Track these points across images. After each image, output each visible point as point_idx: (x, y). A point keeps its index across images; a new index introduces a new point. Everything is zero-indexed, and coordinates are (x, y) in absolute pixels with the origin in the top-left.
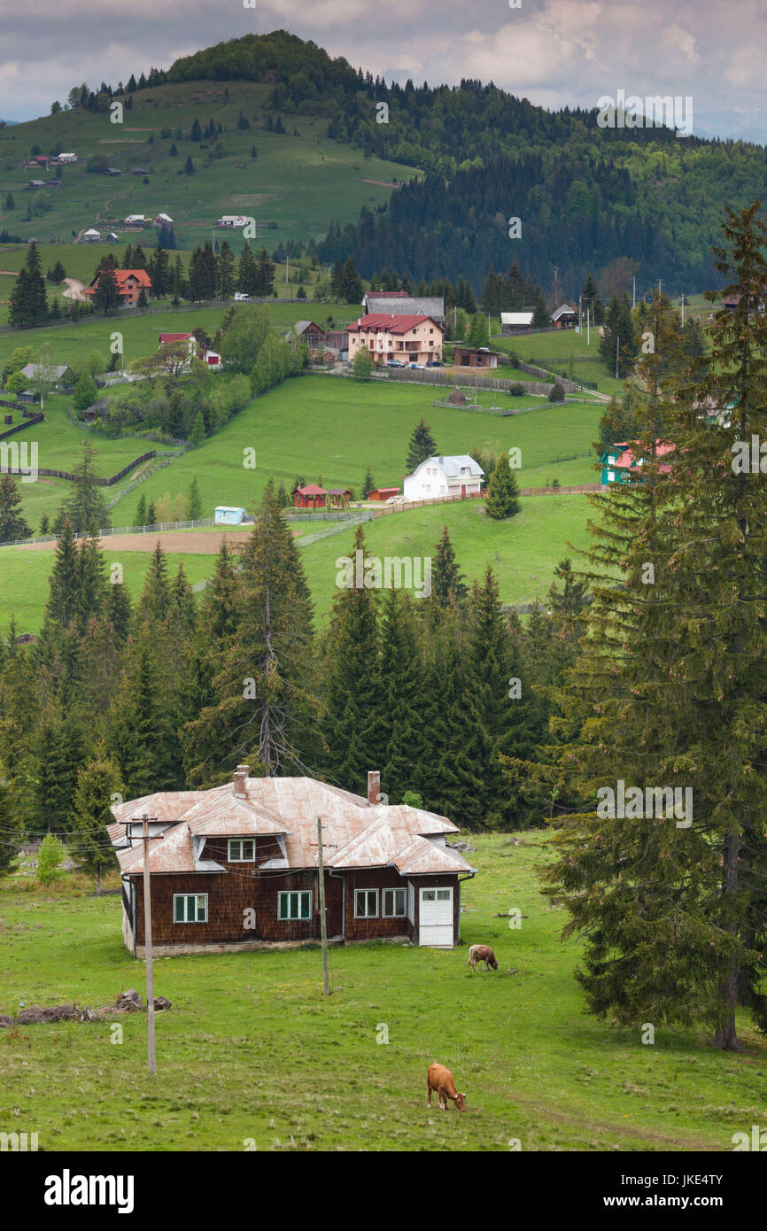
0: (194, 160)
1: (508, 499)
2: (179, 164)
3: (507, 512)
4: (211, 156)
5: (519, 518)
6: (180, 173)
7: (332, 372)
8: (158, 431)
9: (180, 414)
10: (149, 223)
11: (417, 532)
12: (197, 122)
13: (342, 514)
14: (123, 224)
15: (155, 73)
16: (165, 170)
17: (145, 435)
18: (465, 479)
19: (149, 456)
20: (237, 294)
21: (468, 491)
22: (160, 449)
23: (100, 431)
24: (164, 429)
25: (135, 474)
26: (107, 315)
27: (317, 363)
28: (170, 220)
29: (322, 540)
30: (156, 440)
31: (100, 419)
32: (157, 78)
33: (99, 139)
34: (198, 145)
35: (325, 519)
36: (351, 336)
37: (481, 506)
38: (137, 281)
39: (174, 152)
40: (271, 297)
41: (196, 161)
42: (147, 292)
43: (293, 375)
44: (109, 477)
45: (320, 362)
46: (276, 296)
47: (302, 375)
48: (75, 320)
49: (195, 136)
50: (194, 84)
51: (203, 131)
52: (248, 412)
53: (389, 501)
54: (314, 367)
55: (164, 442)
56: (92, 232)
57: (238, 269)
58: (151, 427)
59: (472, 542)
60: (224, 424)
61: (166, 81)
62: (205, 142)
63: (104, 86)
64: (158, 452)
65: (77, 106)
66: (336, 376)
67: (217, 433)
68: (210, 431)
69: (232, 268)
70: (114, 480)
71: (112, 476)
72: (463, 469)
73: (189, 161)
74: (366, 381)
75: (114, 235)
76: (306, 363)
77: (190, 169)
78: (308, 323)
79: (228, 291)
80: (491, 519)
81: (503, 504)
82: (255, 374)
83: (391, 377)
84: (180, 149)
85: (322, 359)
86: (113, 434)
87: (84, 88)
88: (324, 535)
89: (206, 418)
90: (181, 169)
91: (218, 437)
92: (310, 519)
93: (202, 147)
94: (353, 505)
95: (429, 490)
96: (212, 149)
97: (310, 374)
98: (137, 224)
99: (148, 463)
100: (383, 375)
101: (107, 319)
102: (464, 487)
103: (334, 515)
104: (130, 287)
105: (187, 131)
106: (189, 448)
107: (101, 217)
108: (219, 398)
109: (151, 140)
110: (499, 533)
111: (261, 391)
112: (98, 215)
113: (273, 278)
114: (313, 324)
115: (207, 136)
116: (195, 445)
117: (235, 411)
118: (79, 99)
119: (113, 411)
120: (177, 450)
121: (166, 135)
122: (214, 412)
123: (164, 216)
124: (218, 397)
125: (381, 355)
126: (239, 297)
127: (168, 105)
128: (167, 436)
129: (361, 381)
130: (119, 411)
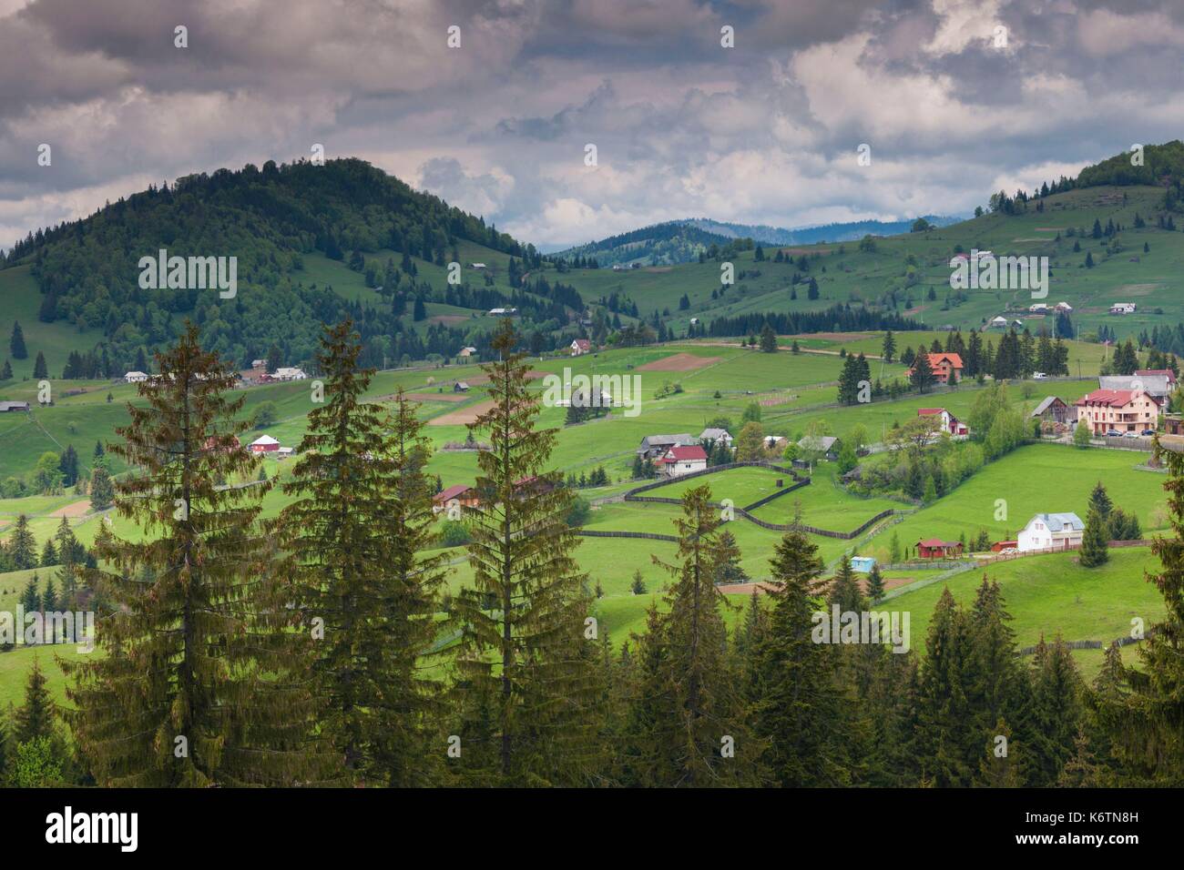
0: (1093, 255)
1: (1098, 550)
2: (1080, 259)
3: (1097, 561)
4: (1109, 251)
5: (1109, 568)
6: (1081, 266)
7: (1058, 440)
8: (900, 492)
9: (919, 478)
10: (1051, 310)
11: (1012, 579)
12: (1097, 223)
13: (953, 563)
14: (1027, 312)
15: (1064, 180)
16: (1068, 264)
17: (889, 496)
18: (1067, 532)
19: (886, 514)
20: (1035, 373)
21: (1071, 543)
22: (898, 507)
23: (855, 493)
24: (905, 491)
25: (873, 529)
26: (922, 393)
27: (1047, 433)
28: (1069, 307)
29: (929, 586)
30: (898, 500)
31: (854, 482)
32: (1066, 185)
33: (1013, 238)
34: (1099, 241)
35: (940, 568)
36: (1080, 409)
37: (1076, 555)
38: (950, 363)
39: (1077, 249)
40: (1064, 376)
41: (1096, 257)
42: (957, 374)
43: (1024, 443)
44: (849, 532)
45: (1050, 432)
46: (1067, 374)
47: (1032, 443)
48: (894, 397)
49: (1097, 234)
50: (1099, 189)
51: (1103, 230)
52: (978, 476)
53: (1002, 552)
54: (1045, 436)
55: (904, 501)
56: (1000, 319)
57: (1037, 351)
58: (895, 489)
59: (1060, 587)
60: (955, 486)
61: (1074, 187)
62: (1104, 239)
63: (1020, 193)
64: (896, 510)
65: (996, 210)
66: (1064, 444)
67: (948, 493)
68: (941, 492)
69: (1033, 351)
70: (855, 535)
71: (853, 531)
72: (1066, 524)
73: (1089, 257)
74: (1085, 448)
75: (1018, 321)
76: (1038, 433)
77: (1089, 263)
78: (1053, 398)
79: (1030, 371)
80: (1083, 568)
81: (1093, 554)
82: (988, 443)
83: (1108, 445)
84: (1083, 245)
85: (1052, 429)
86: (865, 495)
87: (1002, 195)
88: (931, 582)
89: (938, 481)
90: (1083, 263)
91: (948, 497)
92: (928, 568)
93: (1102, 244)
94: (966, 556)
95: (1037, 543)
96: (1110, 246)
97: (1040, 443)
98: (1040, 311)
99: (885, 520)
100: (1101, 443)
101: (923, 396)
102: (1067, 539)
103: (947, 564)
104: (944, 368)
105: (1089, 230)
106: (923, 507)
107: (1010, 306)
108: (952, 464)
109: (1058, 239)
110: (1088, 579)
111: (994, 458)
112: (1007, 304)
113: (1067, 359)
114: (1057, 399)
115: (1106, 234)
116: (928, 503)
117: (967, 475)
118: (997, 204)
119: (865, 476)
120: (913, 508)
121: (1071, 234)
122: (946, 475)
123: (1064, 304)
124: (949, 464)
125: (1104, 425)
126: (1037, 375)
127: (1074, 208)
128: (907, 497)
129: (1081, 448)
130: (870, 475)
